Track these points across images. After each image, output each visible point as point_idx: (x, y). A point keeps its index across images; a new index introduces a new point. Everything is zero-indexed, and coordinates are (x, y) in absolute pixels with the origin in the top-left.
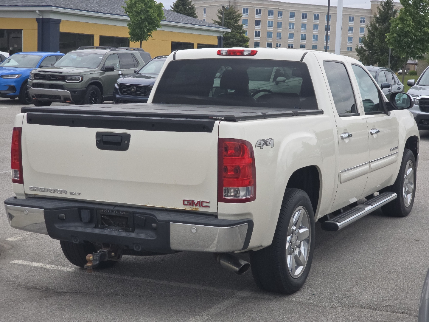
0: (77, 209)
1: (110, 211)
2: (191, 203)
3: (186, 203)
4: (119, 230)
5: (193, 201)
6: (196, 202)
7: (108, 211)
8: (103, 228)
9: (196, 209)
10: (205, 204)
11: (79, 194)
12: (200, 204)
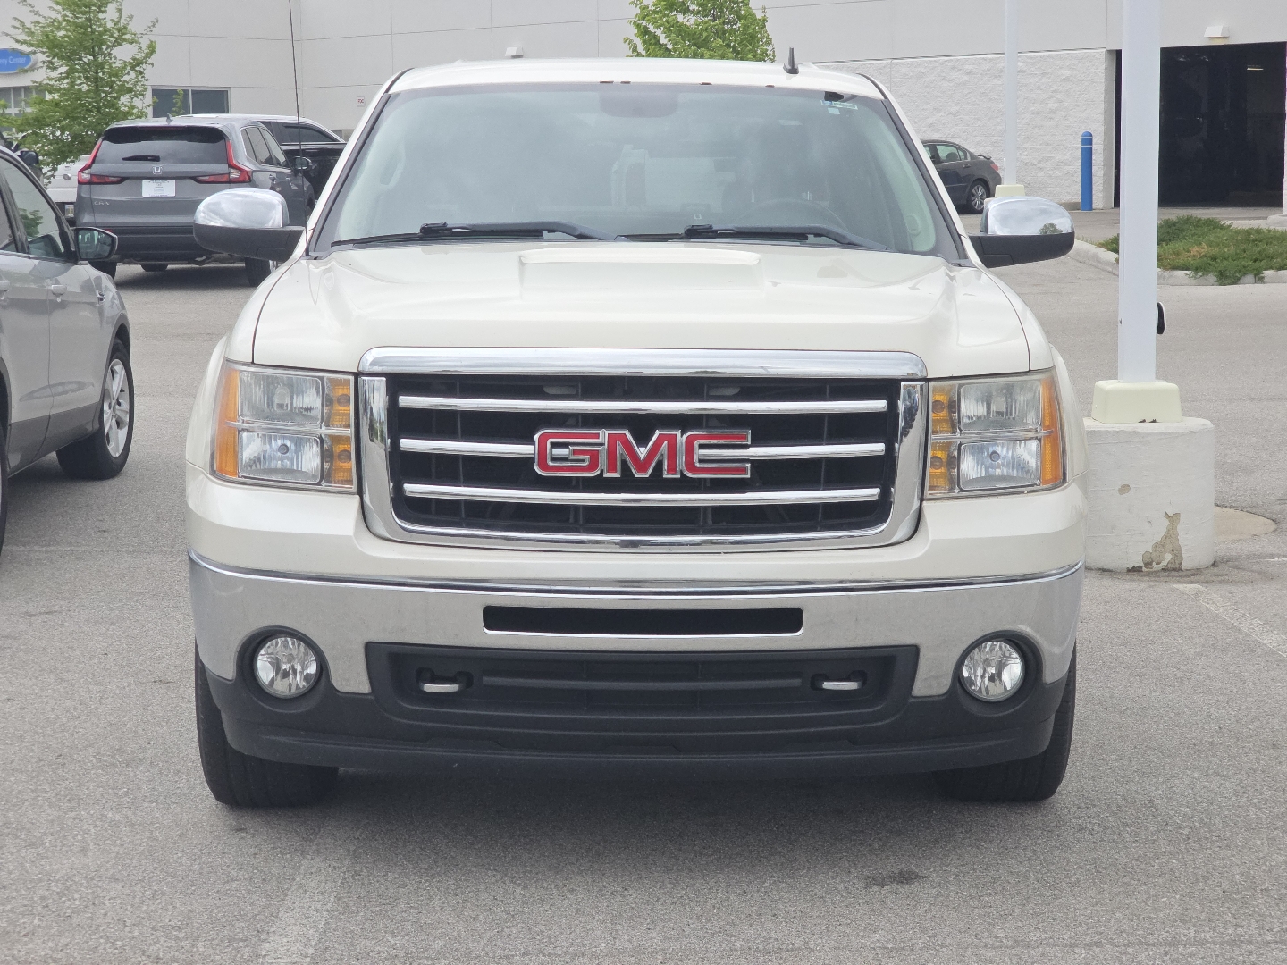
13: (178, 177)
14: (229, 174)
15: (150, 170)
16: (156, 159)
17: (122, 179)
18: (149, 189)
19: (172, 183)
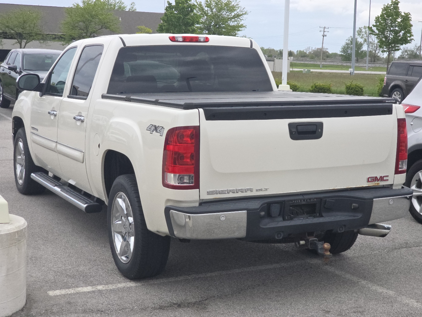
0: (266, 205)
1: (301, 201)
2: (375, 179)
3: (370, 180)
4: (307, 218)
5: (376, 177)
6: (378, 178)
7: (300, 201)
8: (291, 219)
9: (378, 184)
10: (385, 178)
11: (266, 190)
12: (382, 179)
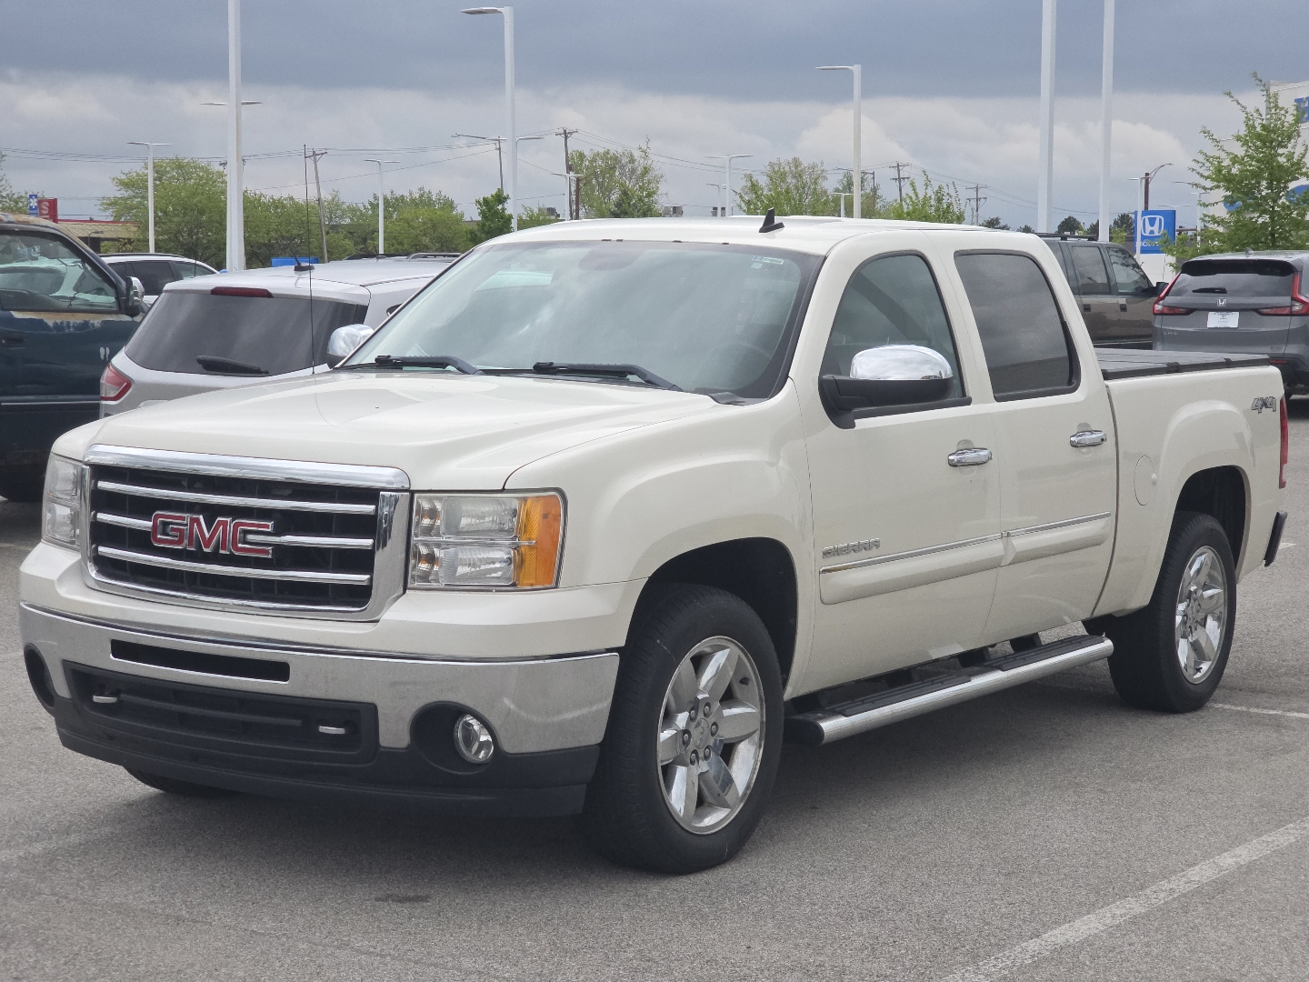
13: (1242, 309)
14: (1291, 306)
15: (1213, 302)
16: (1222, 291)
17: (1189, 311)
18: (1214, 321)
19: (1236, 315)
